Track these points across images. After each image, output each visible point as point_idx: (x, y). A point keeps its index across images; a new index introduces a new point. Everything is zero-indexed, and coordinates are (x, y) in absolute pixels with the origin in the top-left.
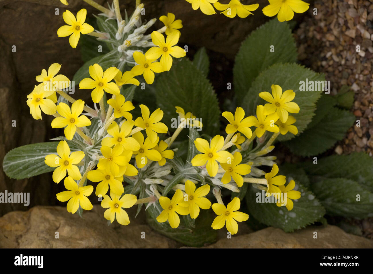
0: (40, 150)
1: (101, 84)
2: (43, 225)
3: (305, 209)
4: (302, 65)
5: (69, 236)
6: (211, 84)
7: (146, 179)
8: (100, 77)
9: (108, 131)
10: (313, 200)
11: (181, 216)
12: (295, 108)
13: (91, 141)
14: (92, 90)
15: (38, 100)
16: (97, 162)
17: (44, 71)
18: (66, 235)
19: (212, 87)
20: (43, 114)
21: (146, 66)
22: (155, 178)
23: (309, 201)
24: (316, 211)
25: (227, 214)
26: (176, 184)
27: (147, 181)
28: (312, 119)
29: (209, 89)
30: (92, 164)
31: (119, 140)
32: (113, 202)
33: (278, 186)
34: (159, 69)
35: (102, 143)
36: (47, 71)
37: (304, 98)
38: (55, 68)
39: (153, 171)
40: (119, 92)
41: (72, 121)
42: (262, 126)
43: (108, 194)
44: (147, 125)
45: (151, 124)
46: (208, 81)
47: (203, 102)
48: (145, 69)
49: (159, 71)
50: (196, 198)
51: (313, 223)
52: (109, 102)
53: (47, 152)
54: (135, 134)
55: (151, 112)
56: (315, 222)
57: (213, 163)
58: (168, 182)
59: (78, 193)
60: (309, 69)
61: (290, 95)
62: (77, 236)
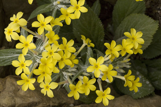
0: (11, 52)
1: (43, 25)
2: (12, 87)
3: (144, 88)
4: (147, 15)
5: (24, 95)
6: (100, 21)
7: (64, 72)
8: (43, 21)
9: (46, 48)
10: (148, 84)
11: (80, 94)
12: (142, 41)
13: (37, 53)
14: (38, 28)
15: (10, 32)
16: (39, 64)
17: (14, 15)
18: (23, 95)
19: (101, 22)
20: (12, 39)
21: (67, 15)
22: (69, 72)
23: (147, 84)
24: (150, 89)
25: (104, 95)
26: (79, 76)
27: (64, 73)
28: (151, 43)
29: (99, 23)
30: (36, 64)
31: (51, 53)
32: (46, 85)
33: (130, 81)
34: (73, 17)
35: (42, 54)
36: (16, 15)
37: (147, 32)
38: (20, 14)
39: (68, 67)
40: (52, 30)
41: (27, 45)
42: (125, 50)
43: (44, 81)
44: (65, 48)
45: (67, 47)
46: (99, 19)
47: (96, 29)
48: (67, 17)
49: (73, 18)
50: (88, 84)
51: (148, 95)
52: (46, 35)
53: (15, 54)
54: (59, 51)
55: (68, 41)
56: (149, 95)
57: (98, 70)
58: (75, 74)
59: (28, 81)
60: (151, 18)
61: (140, 34)
62: (28, 95)
